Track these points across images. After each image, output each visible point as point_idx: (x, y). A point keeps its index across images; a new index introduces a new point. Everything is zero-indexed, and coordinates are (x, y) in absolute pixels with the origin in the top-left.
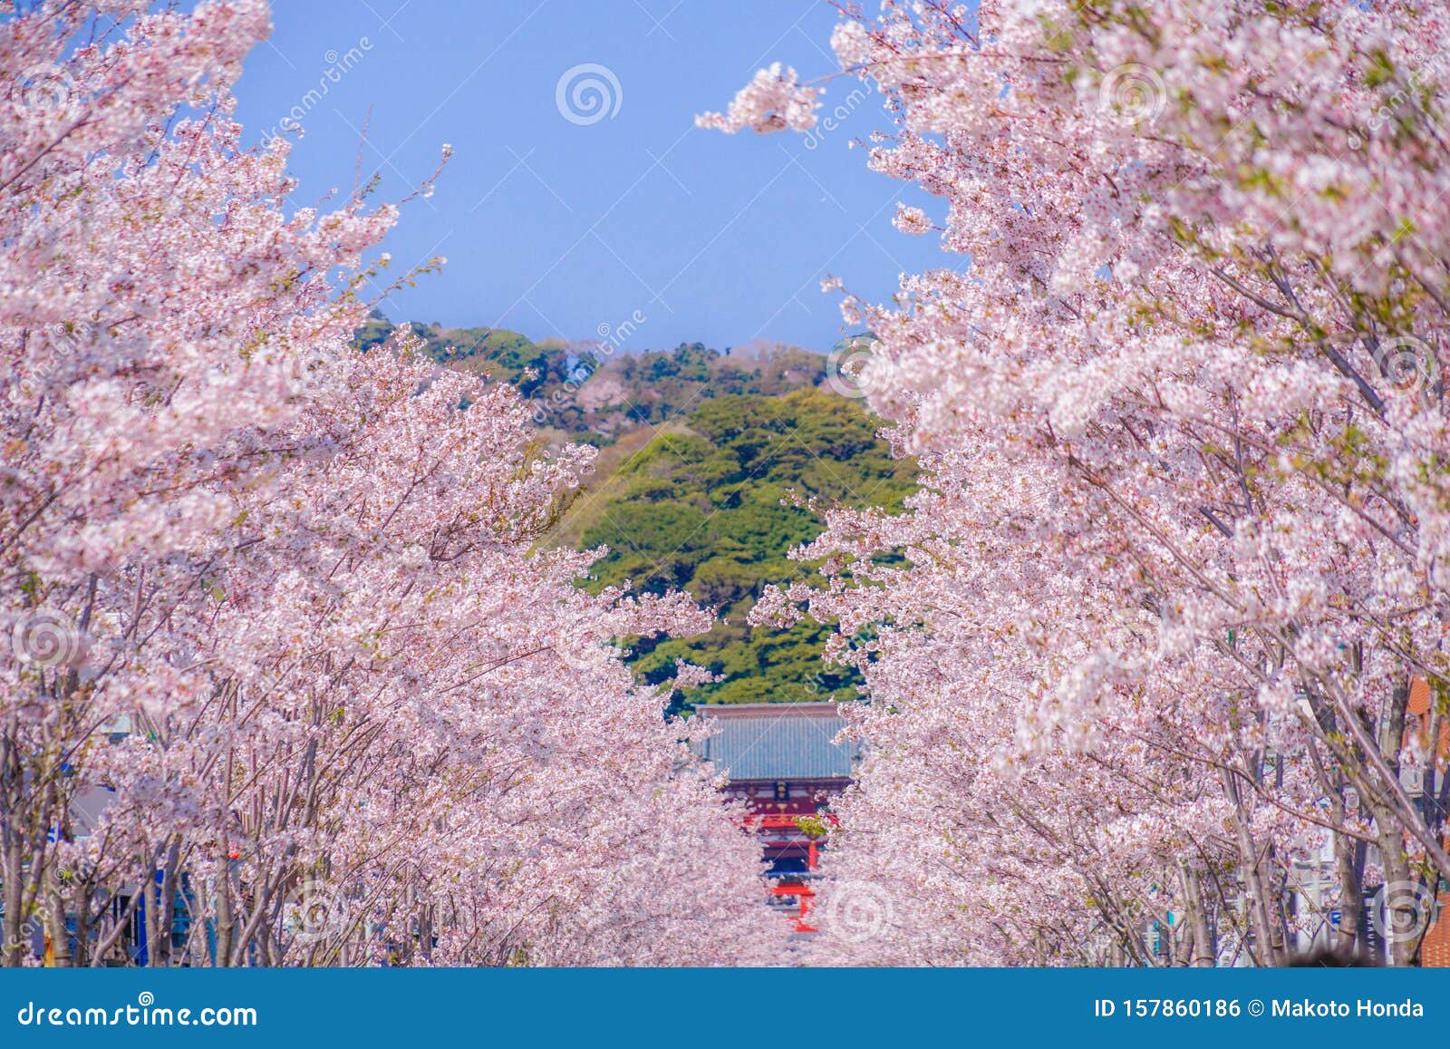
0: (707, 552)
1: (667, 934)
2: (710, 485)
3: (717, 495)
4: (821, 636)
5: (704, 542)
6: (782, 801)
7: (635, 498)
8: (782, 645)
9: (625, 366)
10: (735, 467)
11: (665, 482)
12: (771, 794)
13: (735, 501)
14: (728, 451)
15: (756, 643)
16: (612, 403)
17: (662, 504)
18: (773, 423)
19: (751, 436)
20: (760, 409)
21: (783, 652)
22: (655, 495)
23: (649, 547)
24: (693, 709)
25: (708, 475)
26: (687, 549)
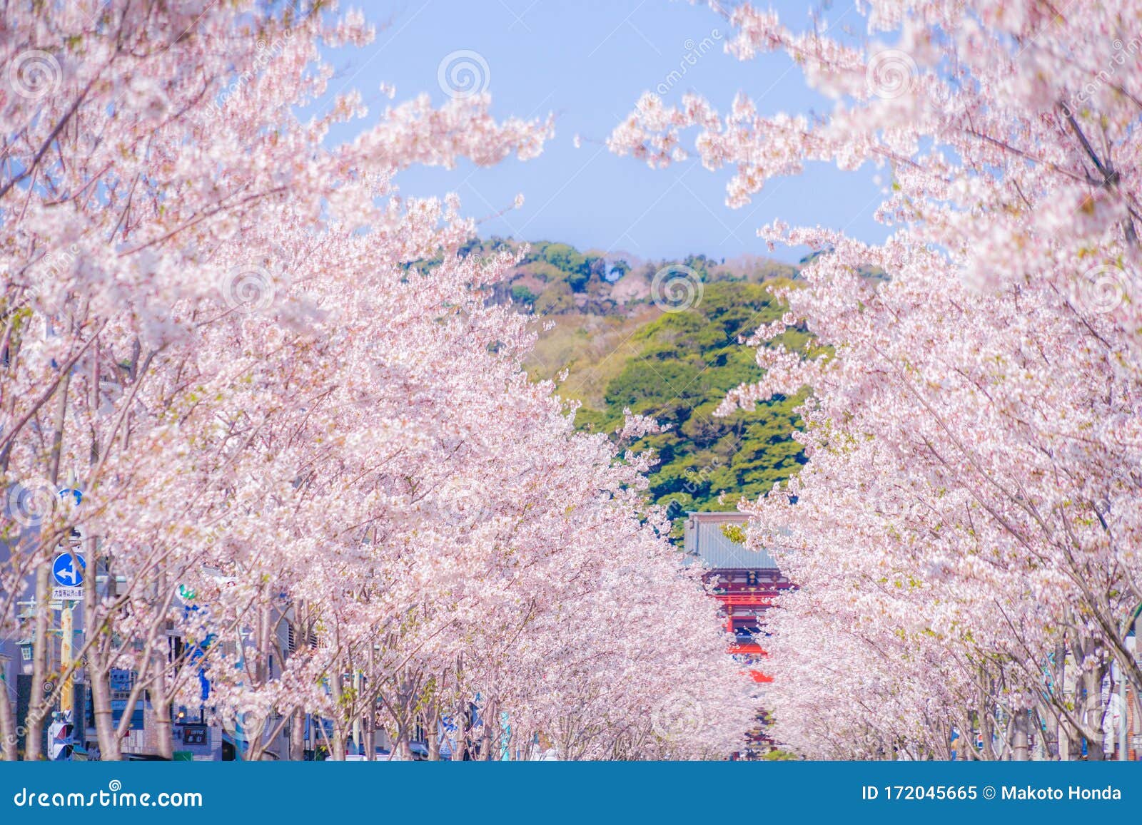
0: (701, 399)
1: (625, 674)
2: (703, 349)
3: (710, 356)
4: (785, 463)
5: (699, 391)
6: (752, 585)
7: (648, 357)
8: (755, 468)
9: (647, 271)
10: (723, 336)
11: (671, 347)
12: (744, 580)
13: (722, 361)
14: (717, 324)
15: (735, 467)
16: (638, 297)
17: (668, 362)
18: (752, 304)
19: (736, 313)
20: (741, 293)
21: (756, 474)
22: (662, 356)
23: (659, 394)
24: (687, 515)
25: (703, 342)
26: (686, 395)
